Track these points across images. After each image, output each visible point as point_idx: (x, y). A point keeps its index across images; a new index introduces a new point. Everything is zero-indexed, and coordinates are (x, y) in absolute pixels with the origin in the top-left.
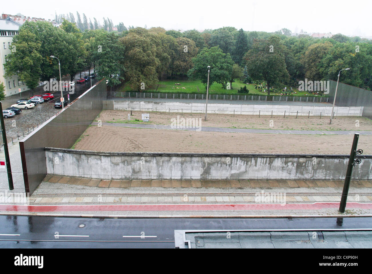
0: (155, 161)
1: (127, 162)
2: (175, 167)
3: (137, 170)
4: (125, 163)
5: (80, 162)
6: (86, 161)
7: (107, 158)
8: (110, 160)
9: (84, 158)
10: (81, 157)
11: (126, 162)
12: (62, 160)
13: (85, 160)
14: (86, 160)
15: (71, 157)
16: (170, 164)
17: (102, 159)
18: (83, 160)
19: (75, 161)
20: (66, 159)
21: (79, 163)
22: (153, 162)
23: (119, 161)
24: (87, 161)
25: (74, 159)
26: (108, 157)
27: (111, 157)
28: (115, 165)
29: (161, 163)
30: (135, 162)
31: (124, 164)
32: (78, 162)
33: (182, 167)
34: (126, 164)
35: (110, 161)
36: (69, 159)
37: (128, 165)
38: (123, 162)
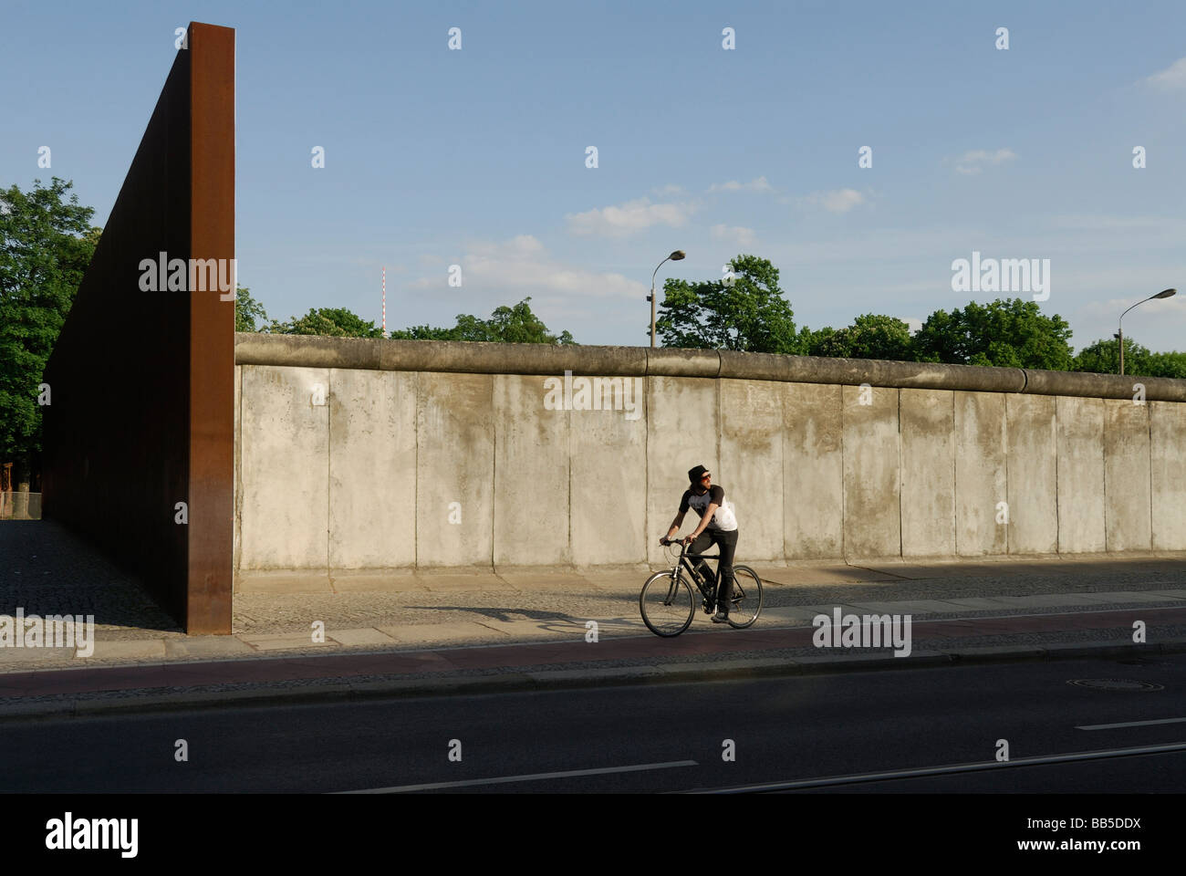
0: (970, 427)
1: (819, 426)
2: (1073, 467)
3: (873, 488)
4: (804, 437)
5: (483, 444)
6: (533, 433)
7: (696, 394)
8: (710, 409)
9: (516, 408)
10: (488, 397)
11: (810, 427)
12: (324, 435)
13: (524, 416)
14: (534, 420)
15: (410, 404)
16: (1051, 449)
17: (658, 406)
18: (508, 416)
19: (440, 431)
20: (357, 423)
21: (474, 453)
22: (962, 428)
23: (769, 419)
24: (542, 430)
25: (436, 419)
26: (698, 387)
27: (723, 381)
28: (744, 446)
29: (1005, 438)
30: (860, 432)
31: (799, 445)
32: (468, 439)
33: (1108, 469)
34: (808, 444)
35: (716, 415)
36: (392, 420)
37: (821, 453)
38: (795, 428)
